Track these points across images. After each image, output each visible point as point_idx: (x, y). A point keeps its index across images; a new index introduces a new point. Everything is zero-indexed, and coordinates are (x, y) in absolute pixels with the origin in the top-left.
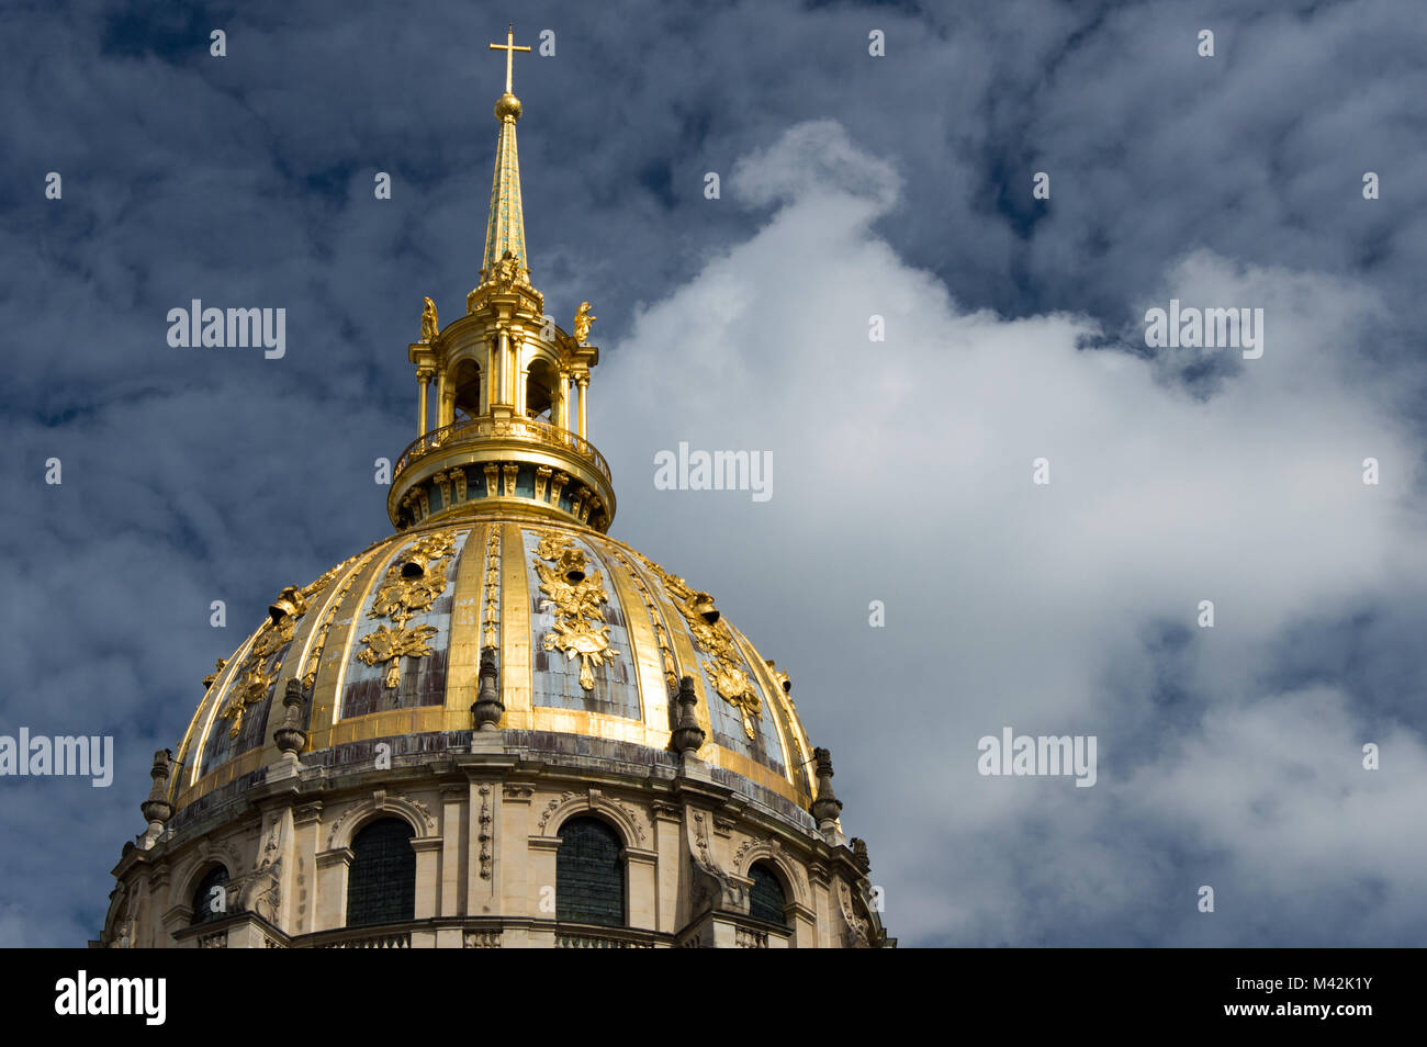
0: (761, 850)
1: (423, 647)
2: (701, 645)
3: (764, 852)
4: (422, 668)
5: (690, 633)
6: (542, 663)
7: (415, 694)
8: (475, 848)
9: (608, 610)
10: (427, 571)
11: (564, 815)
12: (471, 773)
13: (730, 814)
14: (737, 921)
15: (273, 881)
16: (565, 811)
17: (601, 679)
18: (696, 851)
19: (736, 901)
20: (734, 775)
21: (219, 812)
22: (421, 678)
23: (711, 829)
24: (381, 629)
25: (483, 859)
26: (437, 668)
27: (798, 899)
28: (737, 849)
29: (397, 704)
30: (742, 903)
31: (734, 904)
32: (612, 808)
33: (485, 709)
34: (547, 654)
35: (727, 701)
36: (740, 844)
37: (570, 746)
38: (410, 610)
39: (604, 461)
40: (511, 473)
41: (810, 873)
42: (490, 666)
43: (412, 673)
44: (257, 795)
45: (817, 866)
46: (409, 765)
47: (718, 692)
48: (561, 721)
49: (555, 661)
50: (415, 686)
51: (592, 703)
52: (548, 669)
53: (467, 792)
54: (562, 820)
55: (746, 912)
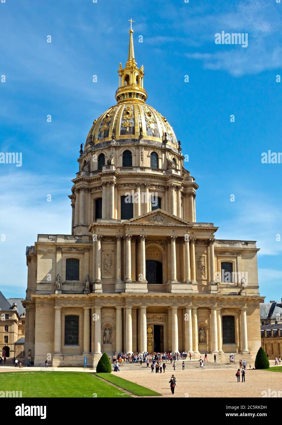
0: (173, 157)
1: (131, 125)
2: (165, 126)
4: (131, 129)
5: (164, 124)
6: (147, 129)
7: (131, 133)
8: (140, 157)
9: (154, 121)
10: (130, 113)
12: (140, 146)
13: (171, 152)
14: (175, 169)
17: (155, 132)
18: (167, 158)
20: (171, 147)
22: (131, 130)
23: (169, 154)
24: (125, 122)
25: (142, 158)
26: (133, 129)
27: (177, 163)
28: (171, 157)
29: (128, 134)
31: (174, 166)
32: (157, 151)
33: (141, 137)
35: (169, 135)
37: (151, 142)
38: (128, 119)
41: (178, 159)
42: (141, 130)
43: (130, 129)
45: (179, 158)
47: (168, 133)
48: (150, 138)
49: (149, 129)
51: (154, 135)
53: (139, 148)
54: (151, 153)
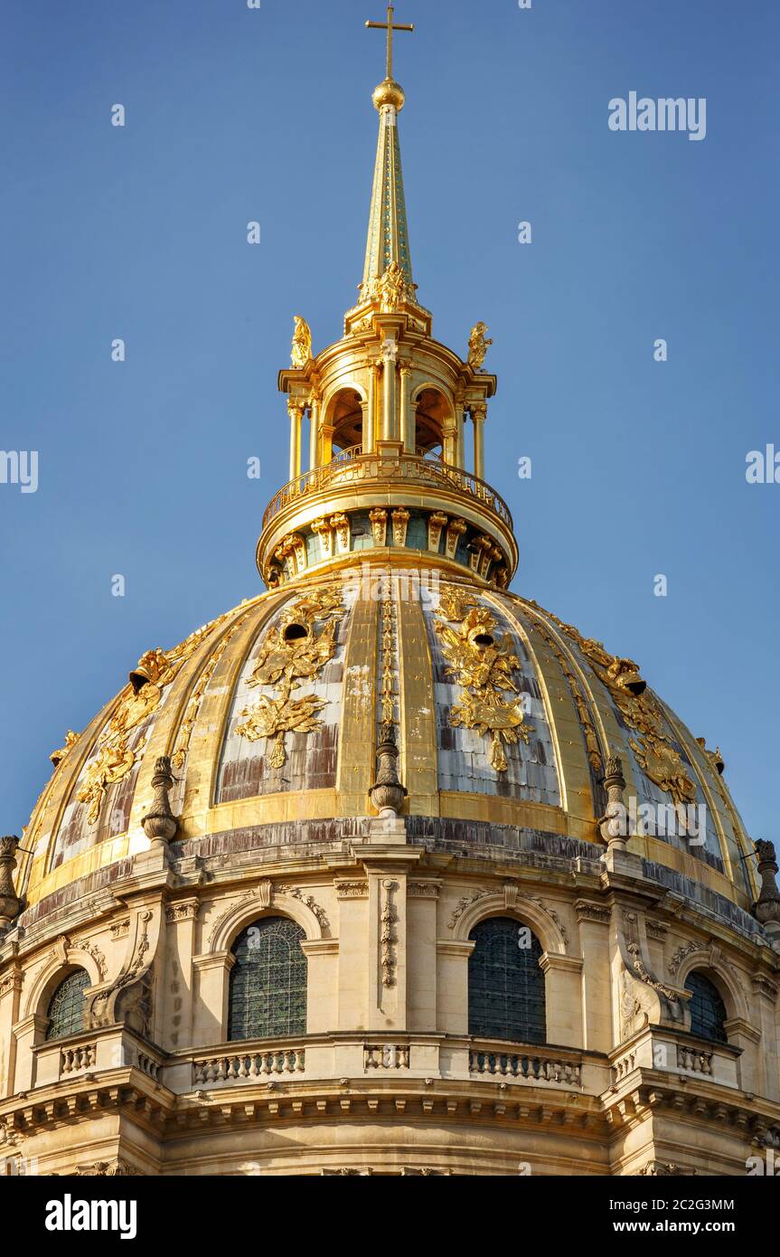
0: (699, 958)
1: (310, 721)
2: (626, 720)
3: (702, 959)
4: (310, 746)
5: (614, 706)
6: (447, 740)
7: (303, 775)
8: (376, 953)
9: (521, 680)
11: (477, 916)
12: (370, 867)
13: (665, 916)
14: (678, 1038)
15: (144, 987)
16: (478, 910)
18: (627, 959)
19: (675, 1016)
20: (667, 870)
21: (78, 908)
22: (309, 757)
23: (643, 932)
24: (262, 699)
26: (327, 745)
27: (740, 1014)
28: (672, 955)
29: (281, 785)
30: (683, 1019)
31: (674, 1020)
32: (531, 908)
33: (385, 793)
34: (453, 729)
35: (658, 785)
36: (675, 949)
37: (481, 835)
38: (295, 678)
39: (505, 506)
40: (401, 520)
41: (754, 984)
42: (389, 744)
43: (298, 750)
44: (124, 889)
45: (761, 976)
46: (298, 856)
47: (647, 776)
49: (462, 738)
50: (302, 766)
51: (505, 786)
52: (455, 747)
54: (473, 923)
55: (687, 1029)
